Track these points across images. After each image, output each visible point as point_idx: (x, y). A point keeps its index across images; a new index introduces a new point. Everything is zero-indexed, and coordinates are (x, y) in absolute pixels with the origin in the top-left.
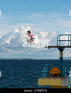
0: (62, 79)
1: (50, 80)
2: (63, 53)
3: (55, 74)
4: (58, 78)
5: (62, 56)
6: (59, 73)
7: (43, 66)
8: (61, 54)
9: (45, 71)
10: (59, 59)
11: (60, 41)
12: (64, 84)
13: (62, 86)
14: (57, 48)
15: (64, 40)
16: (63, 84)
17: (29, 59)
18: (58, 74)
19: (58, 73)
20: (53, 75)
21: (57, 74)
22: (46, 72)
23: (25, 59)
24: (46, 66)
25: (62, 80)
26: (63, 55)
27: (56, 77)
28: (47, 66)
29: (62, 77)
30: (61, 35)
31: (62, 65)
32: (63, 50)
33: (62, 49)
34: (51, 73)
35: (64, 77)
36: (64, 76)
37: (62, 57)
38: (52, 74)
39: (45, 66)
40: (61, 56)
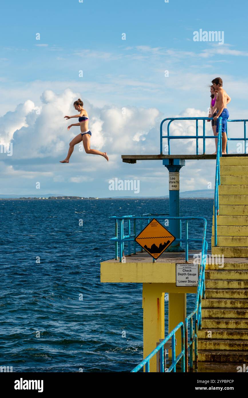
0: (178, 261)
1: (140, 263)
2: (180, 178)
3: (154, 246)
4: (165, 260)
5: (175, 186)
6: (169, 242)
7: (115, 219)
8: (175, 182)
9: (123, 237)
10: (169, 197)
11: (169, 138)
12: (183, 278)
13: (178, 284)
14: (162, 161)
15: (184, 135)
16: (180, 278)
17: (71, 197)
18: (166, 244)
19: (163, 241)
20: (148, 249)
21: (161, 245)
22: (125, 240)
23: (58, 197)
24: (125, 219)
25: (178, 266)
26: (178, 182)
27: (159, 254)
28: (129, 218)
29: (177, 256)
30: (172, 120)
31: (177, 215)
32: (179, 167)
33: (175, 163)
34: (143, 243)
35: (185, 256)
36: (183, 251)
37: (178, 191)
38: (146, 246)
39: (121, 219)
40: (174, 188)
